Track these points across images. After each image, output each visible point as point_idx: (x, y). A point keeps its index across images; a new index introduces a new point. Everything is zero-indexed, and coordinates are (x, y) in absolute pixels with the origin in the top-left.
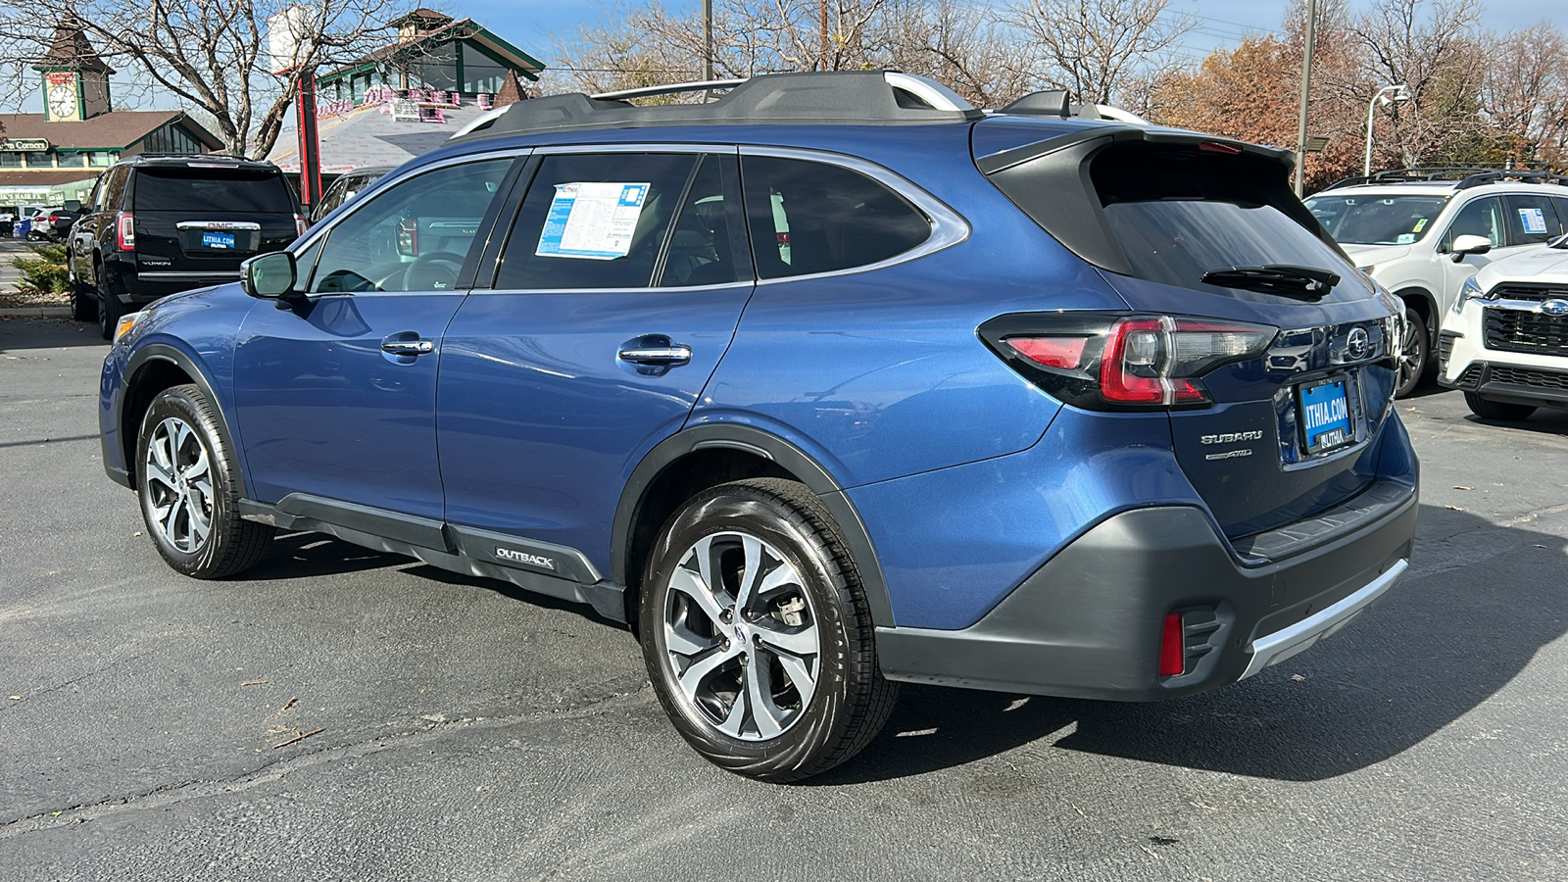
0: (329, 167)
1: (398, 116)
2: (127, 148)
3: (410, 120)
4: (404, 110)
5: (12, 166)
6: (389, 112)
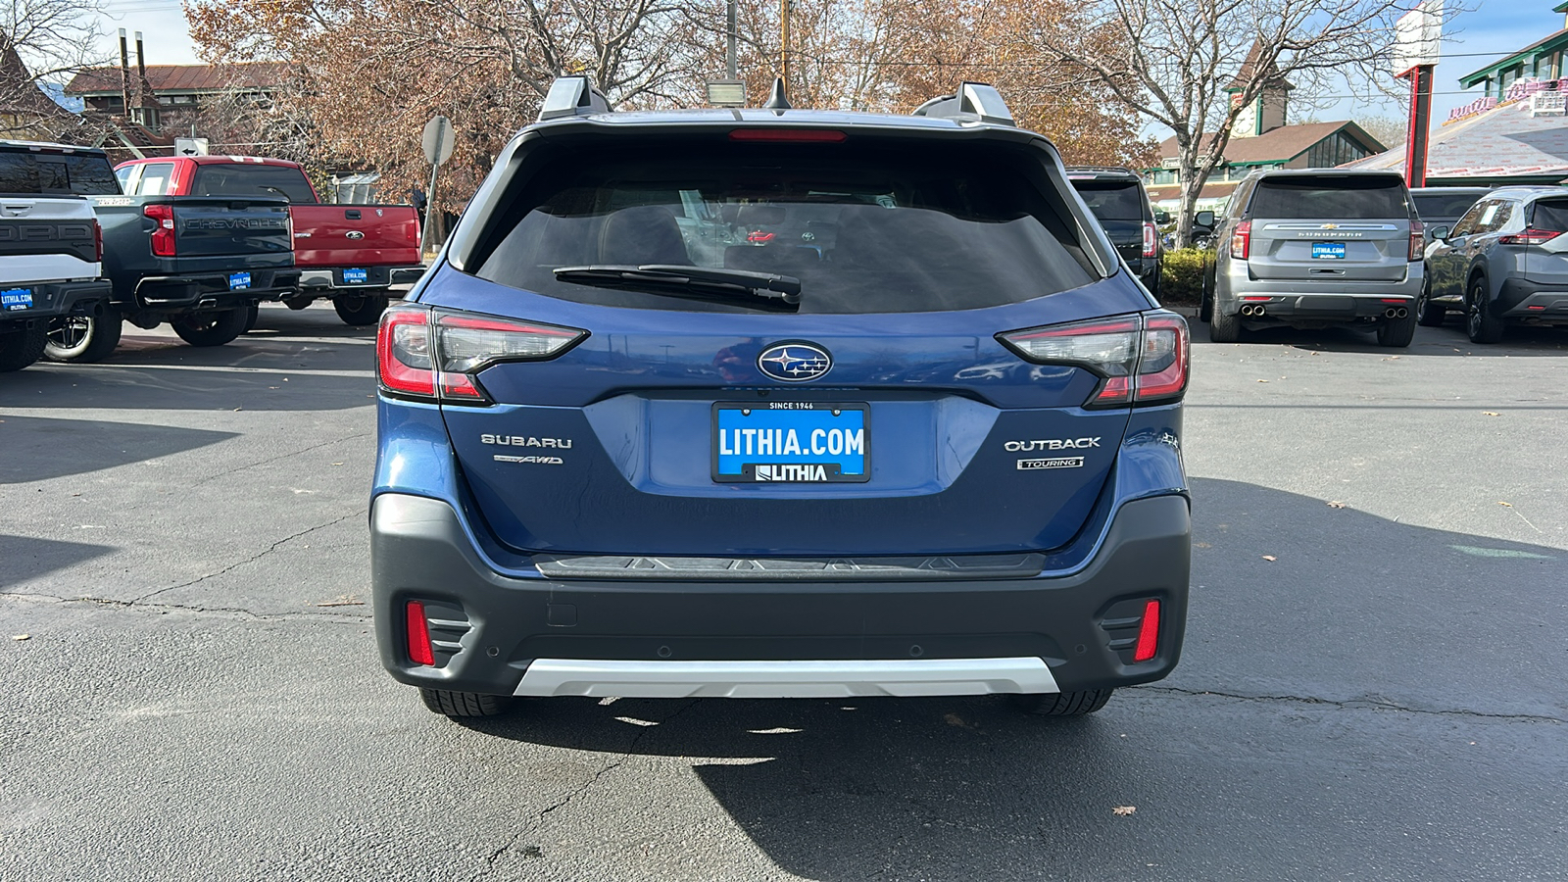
0: (1440, 171)
1: (1538, 110)
2: (1291, 160)
3: (1552, 114)
4: (1546, 104)
5: (1218, 179)
6: (1528, 107)
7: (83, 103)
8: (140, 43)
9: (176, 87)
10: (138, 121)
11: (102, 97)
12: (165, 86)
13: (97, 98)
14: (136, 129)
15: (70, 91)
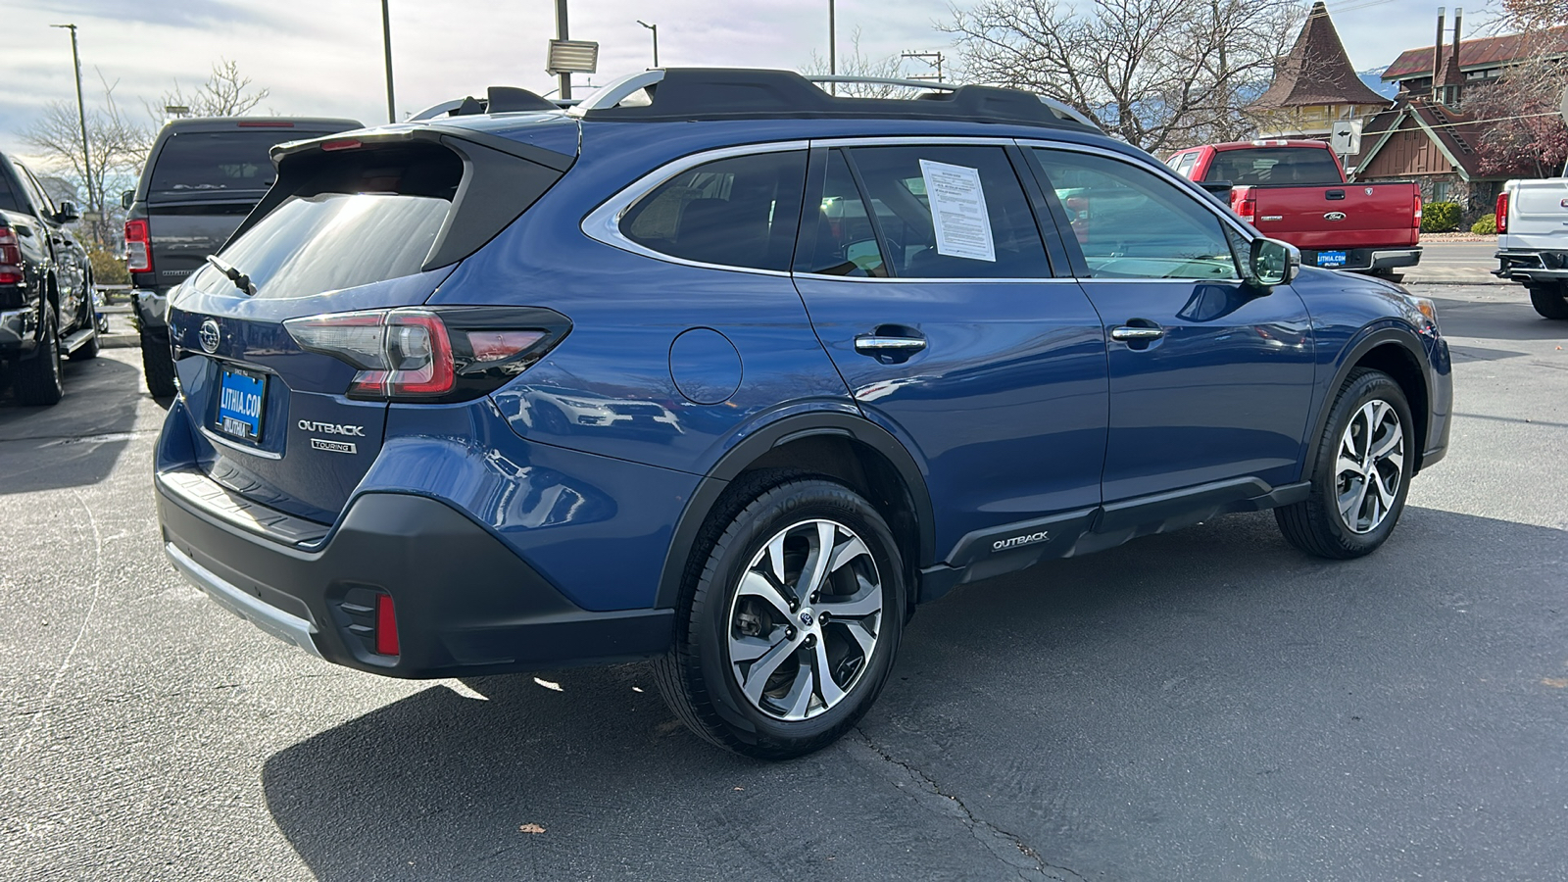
7: (1398, 87)
8: (1458, 20)
9: (1491, 60)
10: (1439, 100)
11: (1416, 79)
12: (1480, 60)
13: (1411, 80)
14: (1435, 108)
15: (1388, 76)
